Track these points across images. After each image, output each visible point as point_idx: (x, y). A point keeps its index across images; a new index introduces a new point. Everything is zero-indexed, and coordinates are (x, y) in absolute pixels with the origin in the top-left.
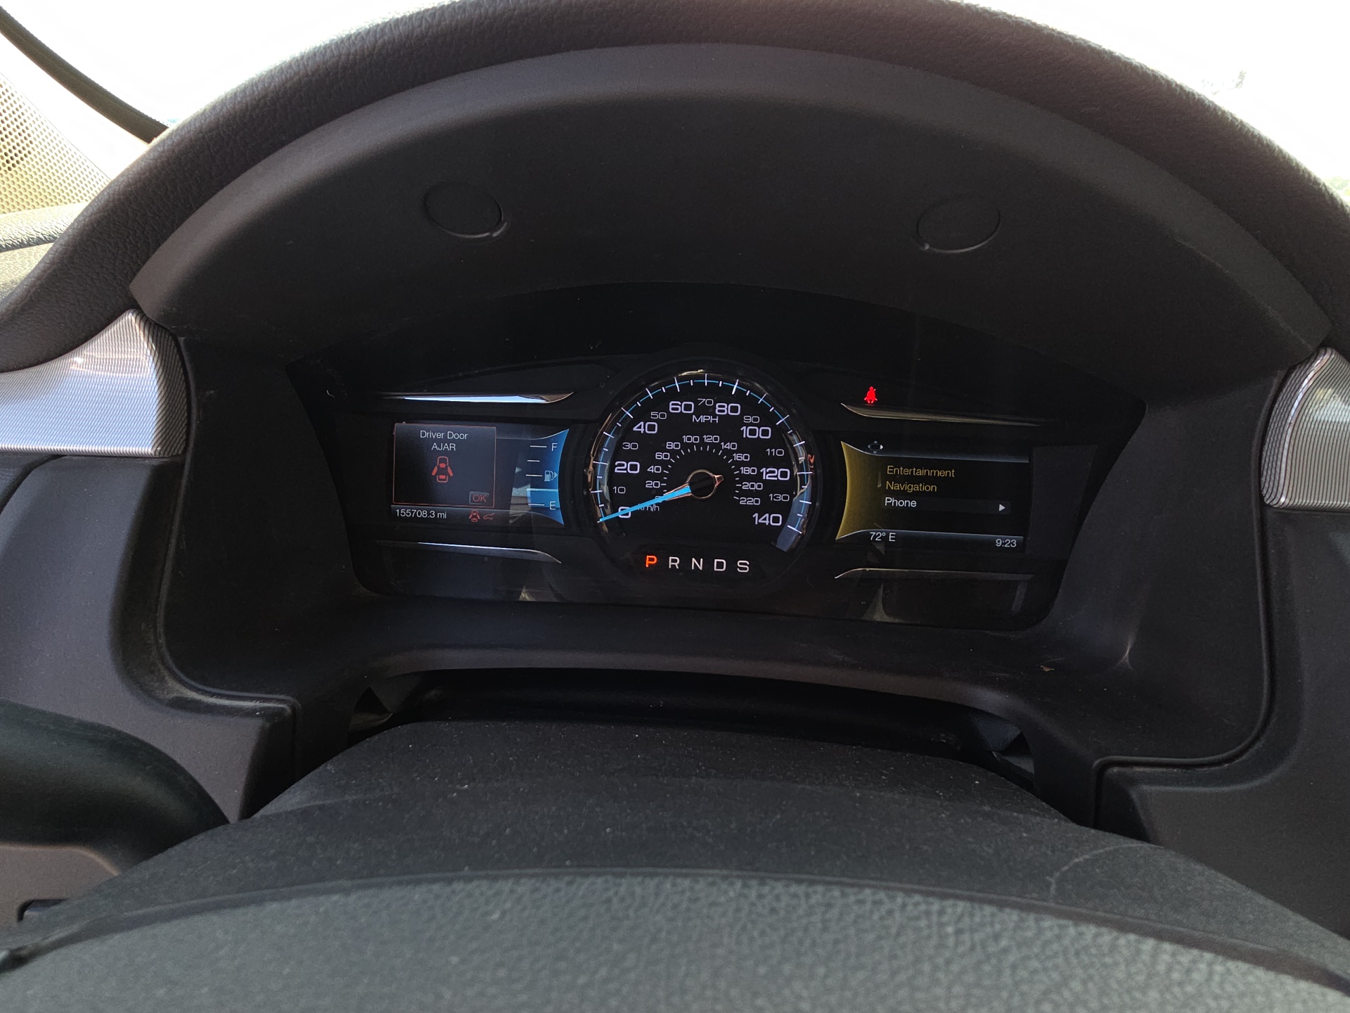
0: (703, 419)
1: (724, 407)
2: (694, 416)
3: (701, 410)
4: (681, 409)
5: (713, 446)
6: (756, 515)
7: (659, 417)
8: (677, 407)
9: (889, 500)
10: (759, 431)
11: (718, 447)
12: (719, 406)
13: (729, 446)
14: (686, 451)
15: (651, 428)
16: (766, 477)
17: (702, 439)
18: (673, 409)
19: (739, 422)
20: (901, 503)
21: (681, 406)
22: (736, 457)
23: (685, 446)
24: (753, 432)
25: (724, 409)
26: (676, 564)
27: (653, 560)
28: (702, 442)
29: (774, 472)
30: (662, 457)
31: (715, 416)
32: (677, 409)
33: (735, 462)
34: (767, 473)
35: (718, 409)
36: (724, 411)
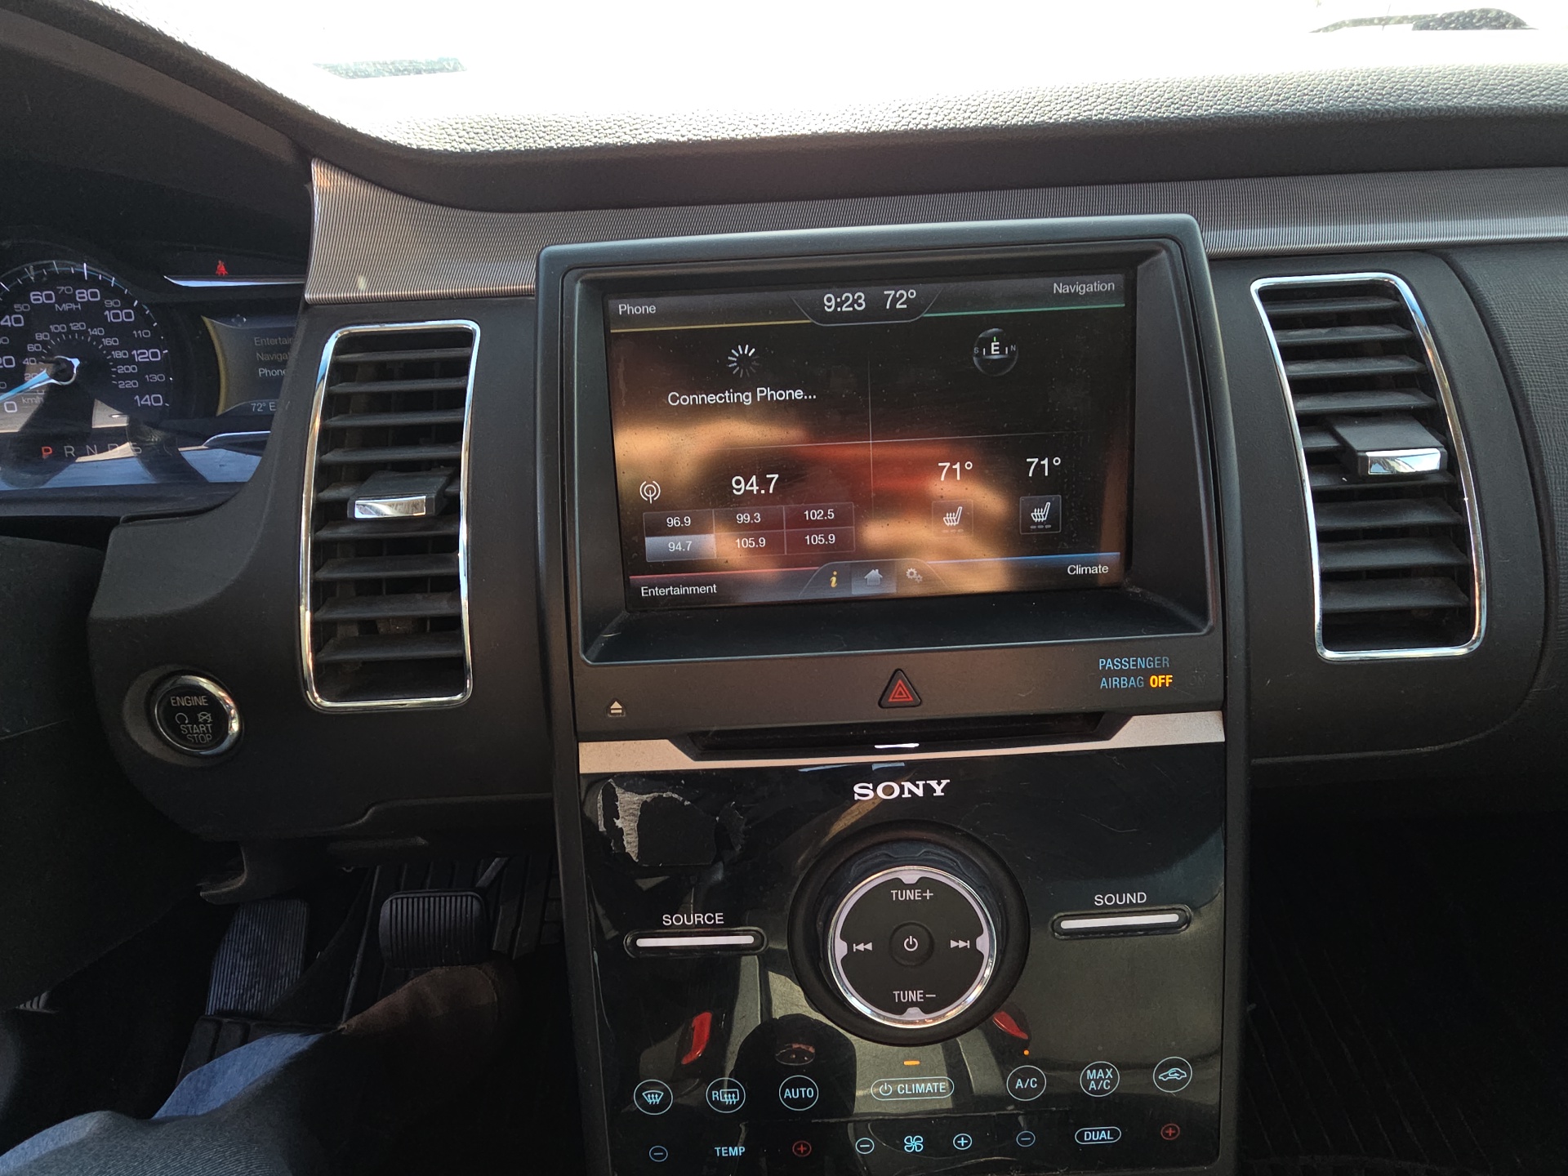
0: (65, 307)
1: (83, 293)
2: (56, 305)
3: (62, 299)
4: (42, 299)
5: (80, 333)
6: (137, 397)
7: (22, 309)
8: (37, 297)
9: (263, 371)
10: (122, 314)
11: (85, 333)
12: (79, 293)
13: (96, 332)
14: (55, 340)
15: (17, 321)
16: (139, 359)
17: (69, 327)
18: (35, 300)
19: (100, 307)
20: (274, 373)
21: (41, 296)
22: (107, 342)
23: (54, 336)
24: (116, 316)
25: (84, 295)
26: (72, 453)
27: (48, 451)
28: (70, 331)
29: (144, 353)
30: (35, 349)
31: (76, 303)
32: (39, 300)
33: (105, 347)
34: (138, 355)
35: (78, 296)
36: (84, 298)
